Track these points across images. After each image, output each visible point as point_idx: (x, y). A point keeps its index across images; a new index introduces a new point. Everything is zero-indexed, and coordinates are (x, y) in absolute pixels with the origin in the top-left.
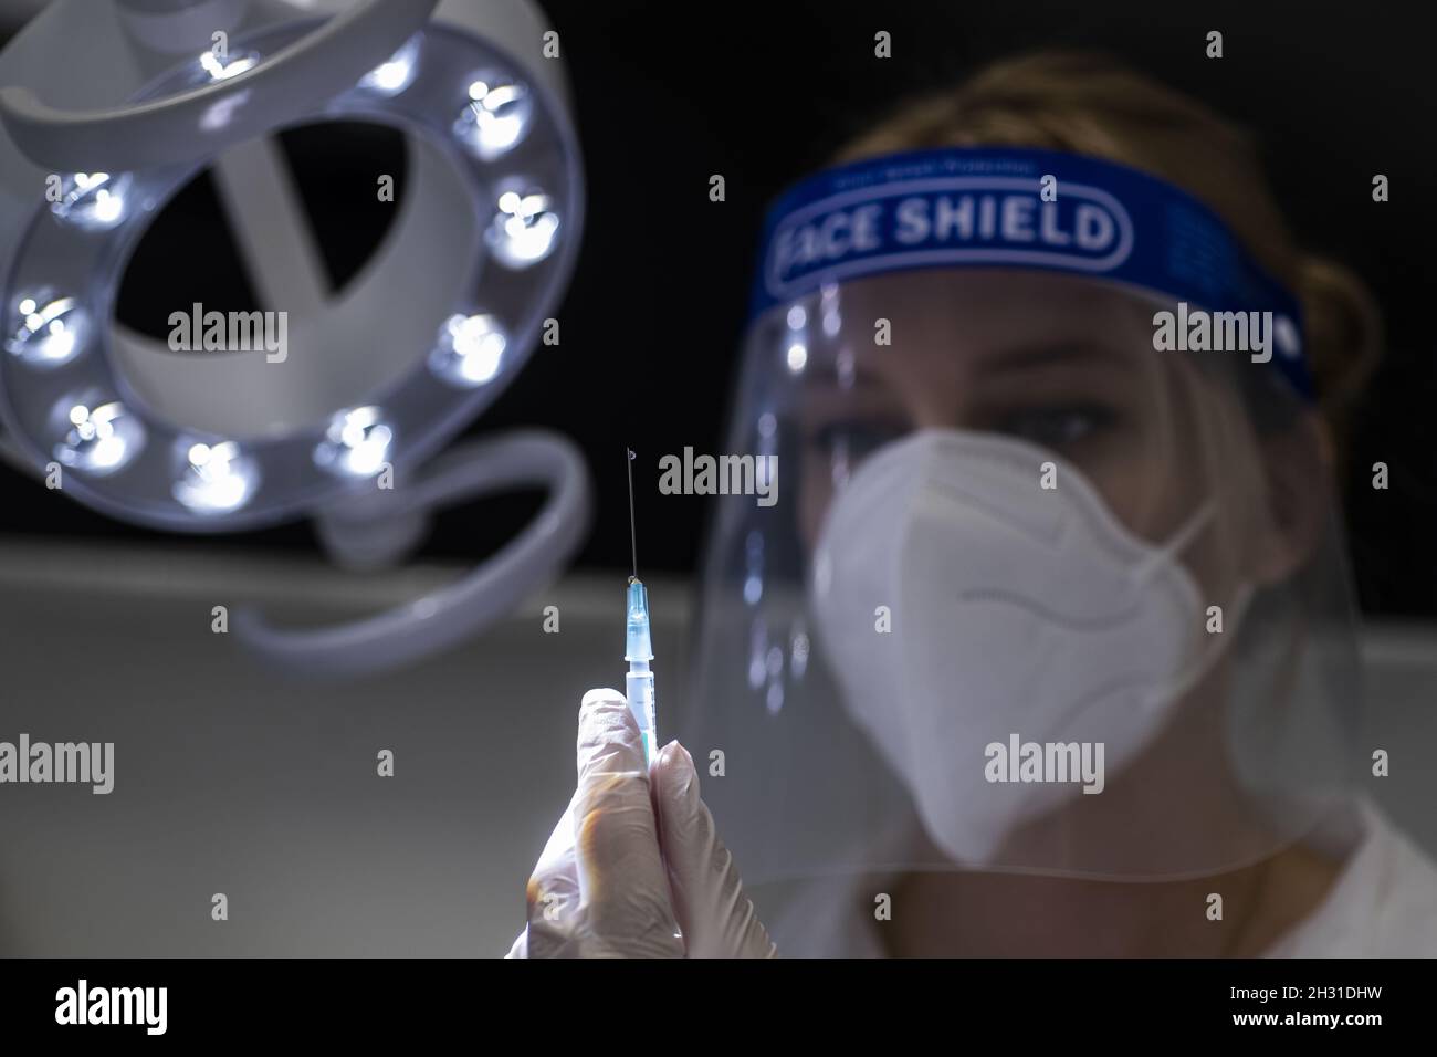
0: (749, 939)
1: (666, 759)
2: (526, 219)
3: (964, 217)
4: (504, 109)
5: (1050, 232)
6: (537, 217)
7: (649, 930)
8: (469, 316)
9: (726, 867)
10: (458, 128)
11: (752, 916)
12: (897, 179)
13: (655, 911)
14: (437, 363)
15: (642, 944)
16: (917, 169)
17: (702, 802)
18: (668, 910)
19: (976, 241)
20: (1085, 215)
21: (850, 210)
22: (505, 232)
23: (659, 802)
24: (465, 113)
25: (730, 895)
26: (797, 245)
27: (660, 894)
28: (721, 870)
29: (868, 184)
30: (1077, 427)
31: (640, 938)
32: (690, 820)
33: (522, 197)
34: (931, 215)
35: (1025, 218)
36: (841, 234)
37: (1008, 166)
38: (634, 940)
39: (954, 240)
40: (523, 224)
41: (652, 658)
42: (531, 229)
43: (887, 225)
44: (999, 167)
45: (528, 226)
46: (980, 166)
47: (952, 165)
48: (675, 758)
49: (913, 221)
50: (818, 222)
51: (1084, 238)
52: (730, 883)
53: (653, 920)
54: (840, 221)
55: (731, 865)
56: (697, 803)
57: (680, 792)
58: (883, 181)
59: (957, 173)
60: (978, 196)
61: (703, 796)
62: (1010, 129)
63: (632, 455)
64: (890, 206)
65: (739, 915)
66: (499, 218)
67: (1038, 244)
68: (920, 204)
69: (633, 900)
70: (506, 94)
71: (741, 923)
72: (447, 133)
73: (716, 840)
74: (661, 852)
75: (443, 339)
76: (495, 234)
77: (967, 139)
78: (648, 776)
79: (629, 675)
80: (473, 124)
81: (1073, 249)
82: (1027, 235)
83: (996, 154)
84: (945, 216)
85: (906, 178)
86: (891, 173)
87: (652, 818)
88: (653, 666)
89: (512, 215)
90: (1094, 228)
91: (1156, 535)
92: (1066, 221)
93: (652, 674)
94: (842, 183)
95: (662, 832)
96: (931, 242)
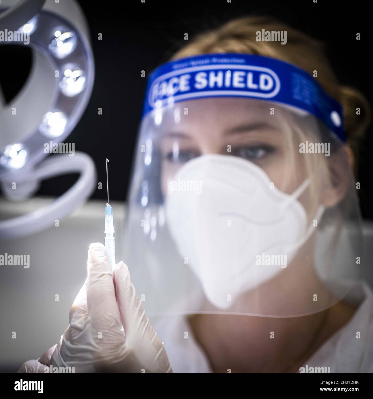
0: (147, 331)
1: (118, 268)
2: (74, 79)
3: (219, 79)
4: (66, 40)
5: (250, 84)
6: (78, 78)
7: (112, 328)
8: (53, 112)
9: (139, 306)
10: (51, 47)
11: (148, 323)
12: (195, 66)
13: (114, 321)
14: (43, 129)
15: (110, 332)
16: (203, 62)
17: (131, 283)
18: (119, 321)
19: (224, 88)
20: (263, 78)
21: (179, 76)
22: (66, 83)
23: (116, 282)
24: (53, 41)
25: (140, 315)
26: (160, 89)
27: (117, 315)
28: (137, 307)
29: (185, 67)
30: (261, 153)
31: (109, 330)
32: (127, 289)
33: (72, 71)
34: (208, 78)
35: (241, 79)
36: (175, 85)
37: (235, 60)
38: (107, 331)
39: (216, 88)
40: (73, 80)
41: (114, 232)
42: (75, 82)
43: (192, 82)
44: (232, 61)
45: (74, 81)
46: (225, 60)
47: (215, 60)
48: (122, 268)
49: (201, 81)
50: (168, 80)
51: (262, 86)
52: (141, 311)
53: (113, 324)
54: (175, 80)
55: (141, 305)
56: (129, 283)
57: (123, 279)
58: (190, 66)
59: (217, 63)
60: (224, 71)
61: (131, 281)
62: (236, 46)
63: (107, 161)
64: (193, 75)
65: (143, 323)
66: (64, 78)
67: (246, 89)
68: (204, 75)
69: (107, 317)
70: (68, 35)
71: (144, 325)
72: (47, 49)
73: (136, 296)
74: (117, 301)
75: (45, 121)
76: (62, 84)
77: (220, 50)
78: (112, 274)
79: (106, 238)
80: (56, 45)
81: (259, 90)
82: (242, 85)
83: (231, 55)
84: (213, 79)
85: (199, 65)
86: (193, 63)
87: (113, 288)
88: (114, 235)
89: (69, 77)
90: (266, 83)
91: (289, 192)
92: (256, 80)
93: (114, 238)
94: (176, 67)
95: (117, 293)
96: (207, 88)
